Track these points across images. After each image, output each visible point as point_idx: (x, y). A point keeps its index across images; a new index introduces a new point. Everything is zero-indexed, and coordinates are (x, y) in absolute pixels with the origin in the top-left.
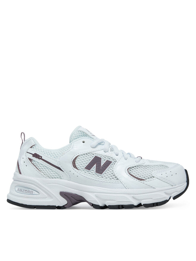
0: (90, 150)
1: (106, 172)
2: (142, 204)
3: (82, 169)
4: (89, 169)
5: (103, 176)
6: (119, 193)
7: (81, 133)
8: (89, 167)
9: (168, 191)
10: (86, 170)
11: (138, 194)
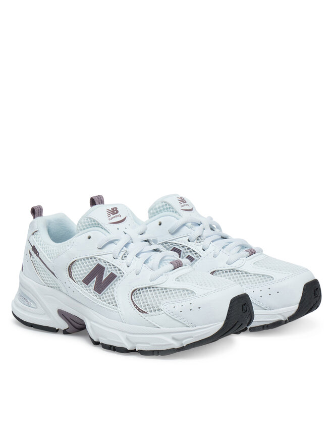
0: (94, 252)
1: (106, 292)
2: (137, 350)
3: (79, 281)
4: (87, 284)
5: (101, 297)
6: (113, 327)
7: (91, 221)
8: (87, 281)
9: (176, 335)
10: (84, 285)
11: (134, 334)
